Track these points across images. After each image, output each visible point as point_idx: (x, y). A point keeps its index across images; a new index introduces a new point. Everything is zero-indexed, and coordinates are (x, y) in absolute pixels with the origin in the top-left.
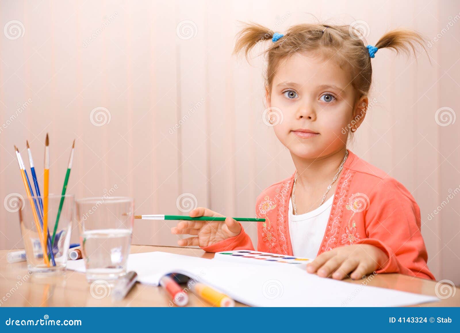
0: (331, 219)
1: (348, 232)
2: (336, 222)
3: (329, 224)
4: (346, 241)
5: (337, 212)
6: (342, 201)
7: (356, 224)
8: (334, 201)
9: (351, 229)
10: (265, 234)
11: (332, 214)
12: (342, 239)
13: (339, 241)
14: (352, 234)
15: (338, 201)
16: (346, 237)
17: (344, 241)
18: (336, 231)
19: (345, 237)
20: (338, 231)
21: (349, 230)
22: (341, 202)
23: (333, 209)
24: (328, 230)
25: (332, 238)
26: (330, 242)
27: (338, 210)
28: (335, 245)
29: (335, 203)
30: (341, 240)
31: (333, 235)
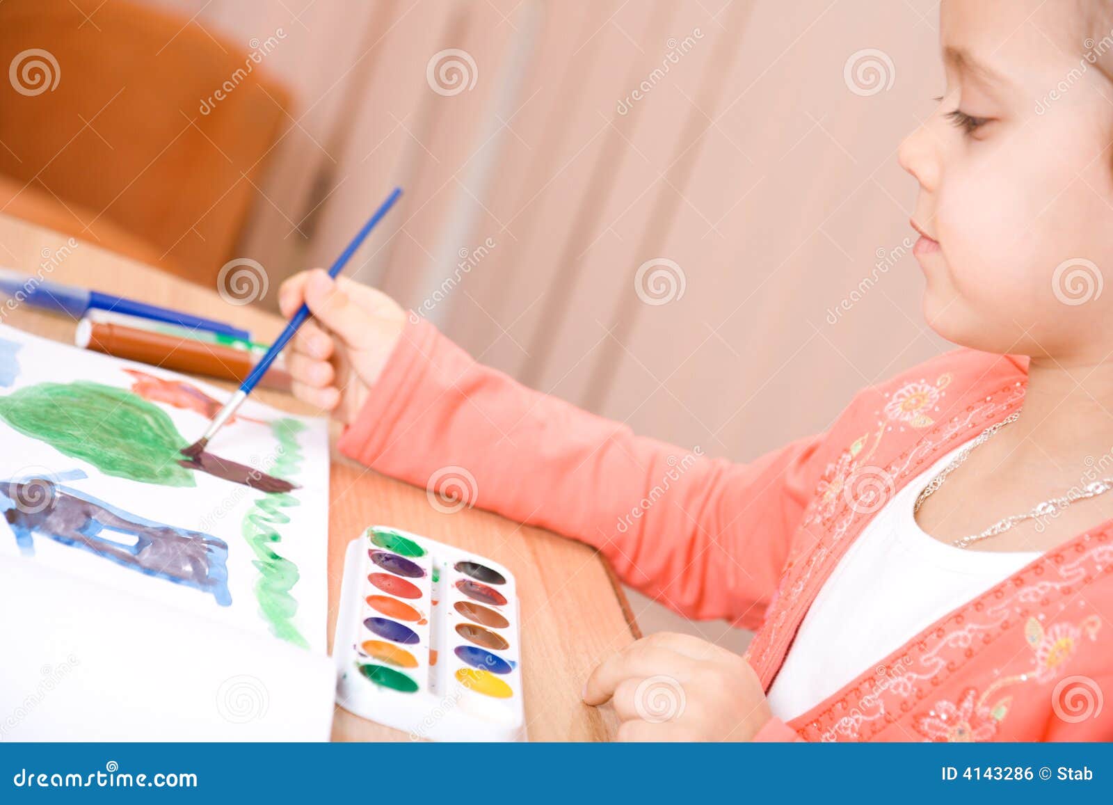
0: (958, 617)
1: (966, 712)
2: (960, 637)
3: (938, 630)
4: (938, 729)
5: (993, 612)
6: (1042, 592)
7: (1009, 715)
8: (1025, 571)
9: (982, 710)
10: (835, 473)
11: (978, 604)
12: (932, 713)
13: (915, 710)
14: (974, 728)
15: (1033, 584)
16: (949, 719)
17: (930, 726)
18: (936, 671)
19: (944, 717)
20: (940, 678)
21: (975, 704)
22: (1036, 594)
23: (998, 592)
24: (920, 643)
25: (910, 679)
26: (897, 687)
27: (1003, 611)
28: (901, 712)
29: (1018, 580)
30: (926, 715)
31: (919, 671)
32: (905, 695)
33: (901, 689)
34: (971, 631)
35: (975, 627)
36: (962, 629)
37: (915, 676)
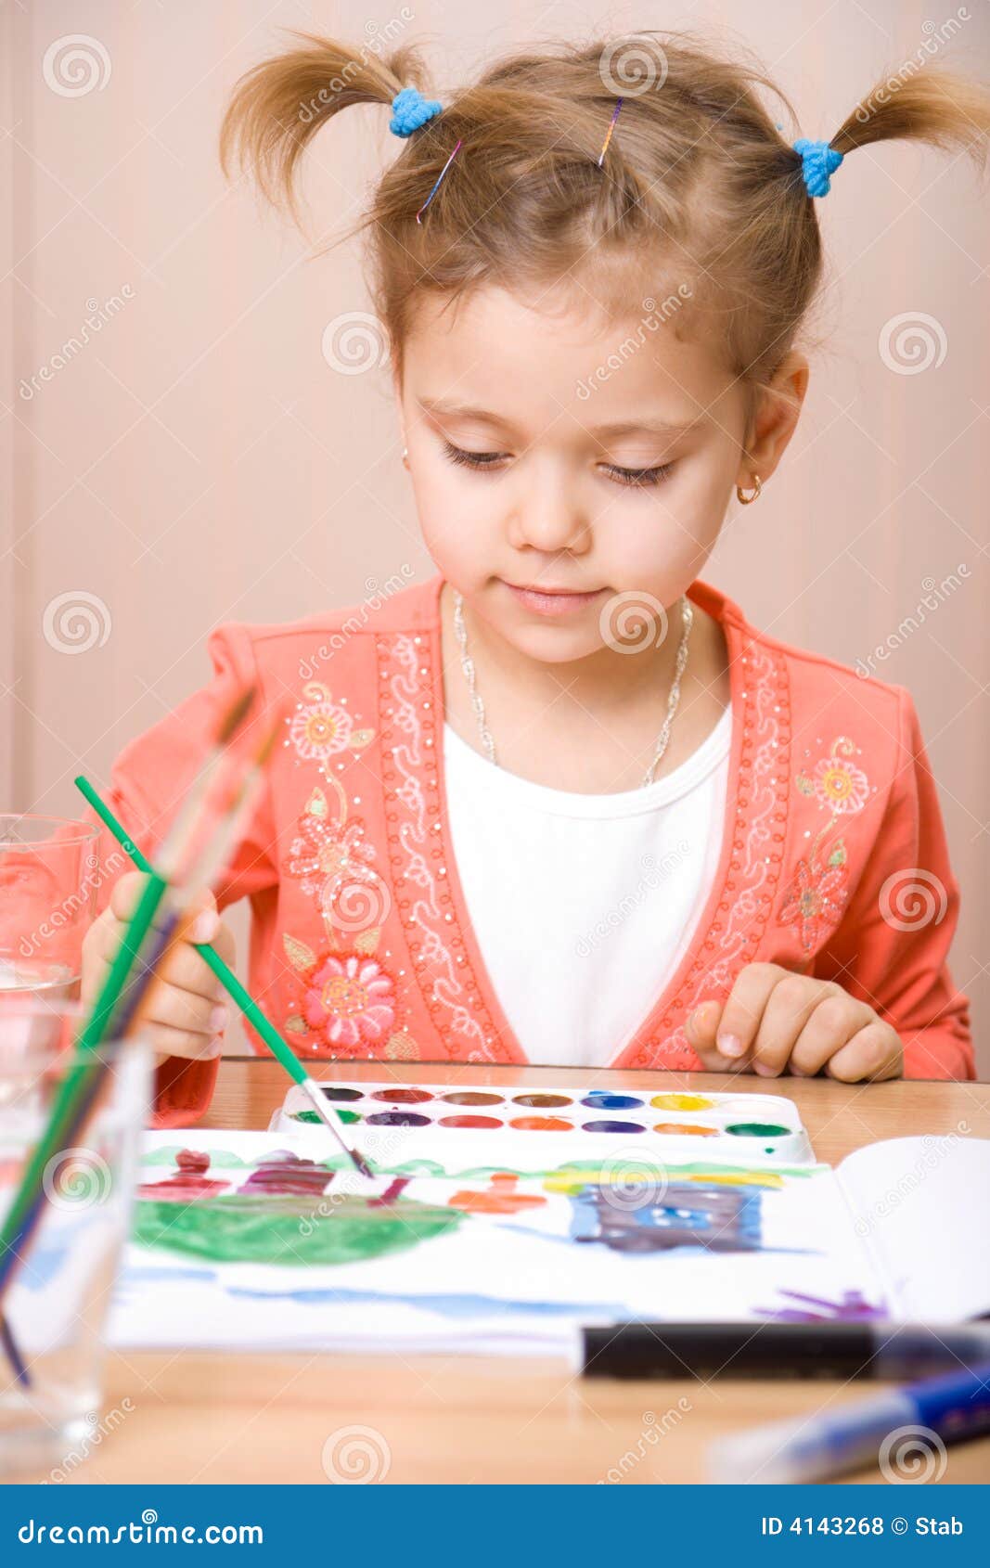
0: (737, 822)
2: (757, 834)
3: (735, 842)
5: (757, 799)
6: (769, 757)
9: (816, 869)
15: (756, 757)
17: (788, 914)
18: (766, 874)
20: (774, 874)
22: (767, 761)
23: (741, 782)
25: (746, 897)
26: (740, 911)
27: (764, 792)
29: (744, 762)
31: (748, 884)
32: (752, 912)
33: (745, 910)
34: (758, 824)
35: (759, 818)
36: (751, 827)
37: (748, 891)
